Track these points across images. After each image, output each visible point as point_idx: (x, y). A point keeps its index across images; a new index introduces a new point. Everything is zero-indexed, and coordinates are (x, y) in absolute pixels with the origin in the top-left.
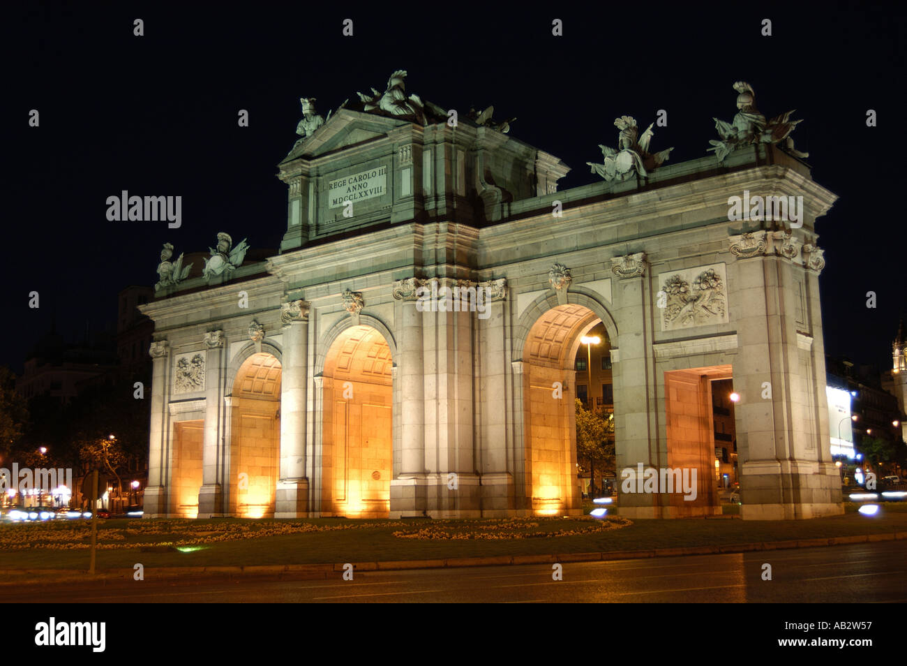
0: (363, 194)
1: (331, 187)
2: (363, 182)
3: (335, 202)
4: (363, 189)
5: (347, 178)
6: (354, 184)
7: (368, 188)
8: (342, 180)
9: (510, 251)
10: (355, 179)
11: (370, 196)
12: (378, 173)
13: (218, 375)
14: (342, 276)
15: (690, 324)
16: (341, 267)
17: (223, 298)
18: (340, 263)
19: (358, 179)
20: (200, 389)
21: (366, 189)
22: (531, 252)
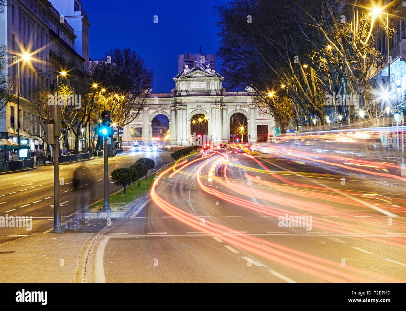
2: (200, 84)
3: (192, 87)
5: (196, 83)
7: (201, 86)
8: (194, 82)
9: (228, 101)
10: (198, 83)
12: (204, 83)
14: (197, 102)
15: (262, 117)
16: (197, 101)
17: (150, 100)
18: (197, 100)
22: (233, 101)
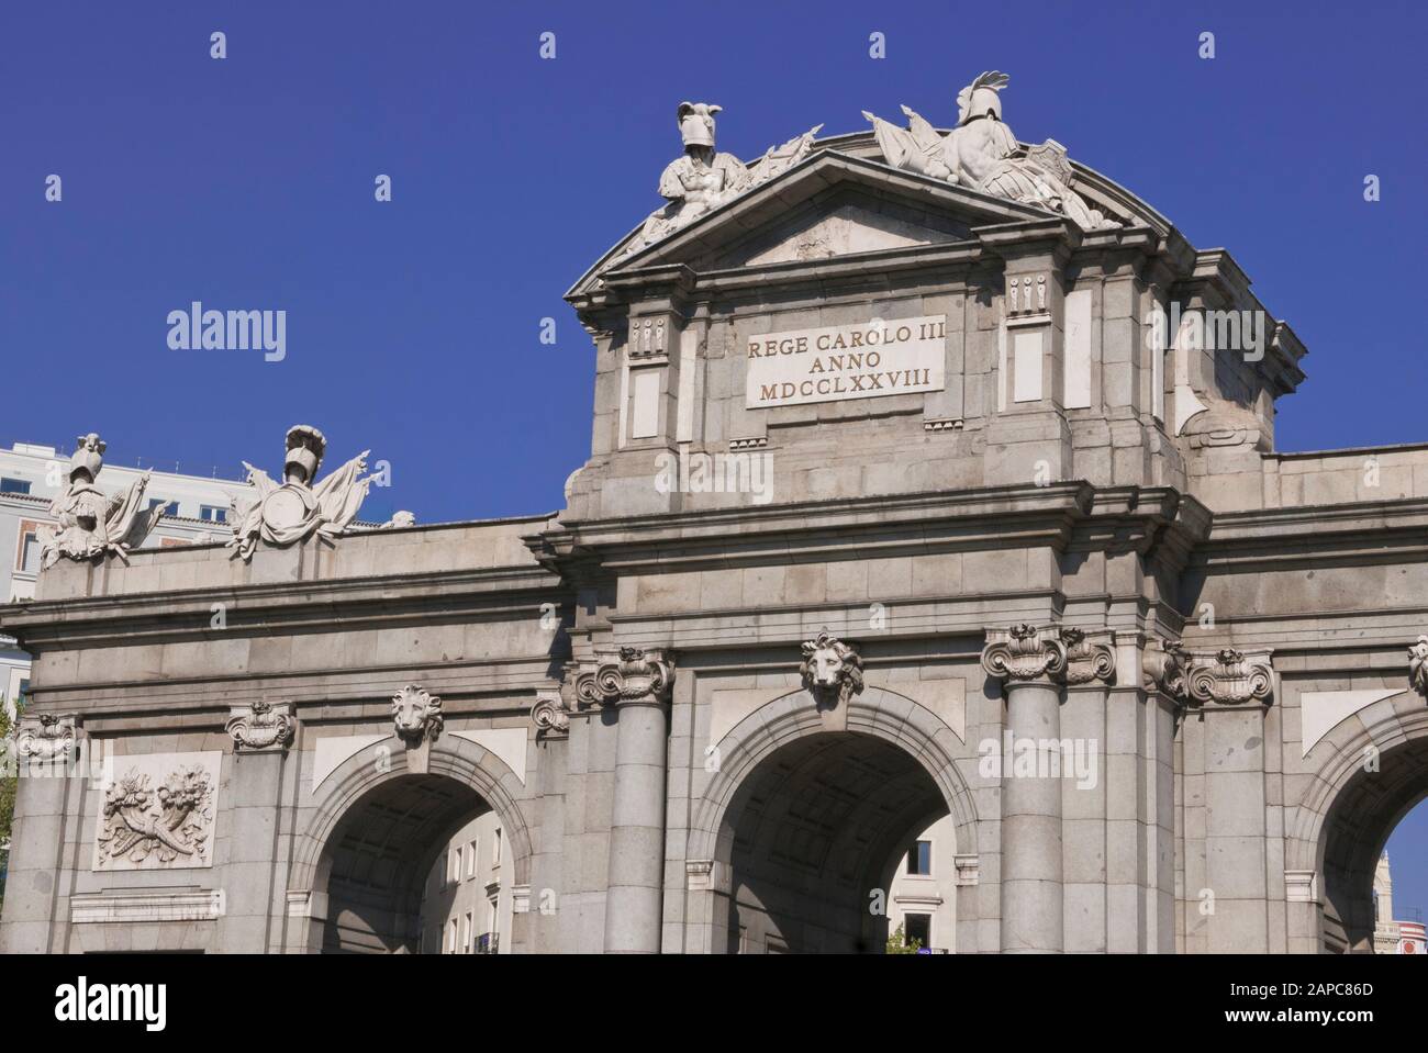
0: (866, 382)
1: (754, 351)
2: (866, 350)
3: (768, 392)
4: (865, 370)
5: (812, 335)
6: (836, 353)
7: (882, 368)
8: (794, 335)
10: (840, 340)
11: (887, 389)
12: (916, 334)
13: (271, 825)
19: (848, 342)
20: (195, 861)
21: (875, 371)
